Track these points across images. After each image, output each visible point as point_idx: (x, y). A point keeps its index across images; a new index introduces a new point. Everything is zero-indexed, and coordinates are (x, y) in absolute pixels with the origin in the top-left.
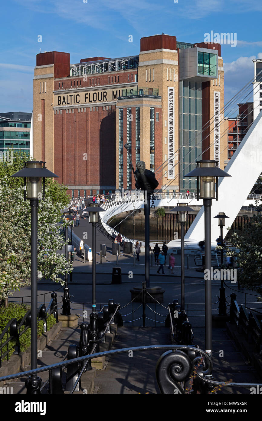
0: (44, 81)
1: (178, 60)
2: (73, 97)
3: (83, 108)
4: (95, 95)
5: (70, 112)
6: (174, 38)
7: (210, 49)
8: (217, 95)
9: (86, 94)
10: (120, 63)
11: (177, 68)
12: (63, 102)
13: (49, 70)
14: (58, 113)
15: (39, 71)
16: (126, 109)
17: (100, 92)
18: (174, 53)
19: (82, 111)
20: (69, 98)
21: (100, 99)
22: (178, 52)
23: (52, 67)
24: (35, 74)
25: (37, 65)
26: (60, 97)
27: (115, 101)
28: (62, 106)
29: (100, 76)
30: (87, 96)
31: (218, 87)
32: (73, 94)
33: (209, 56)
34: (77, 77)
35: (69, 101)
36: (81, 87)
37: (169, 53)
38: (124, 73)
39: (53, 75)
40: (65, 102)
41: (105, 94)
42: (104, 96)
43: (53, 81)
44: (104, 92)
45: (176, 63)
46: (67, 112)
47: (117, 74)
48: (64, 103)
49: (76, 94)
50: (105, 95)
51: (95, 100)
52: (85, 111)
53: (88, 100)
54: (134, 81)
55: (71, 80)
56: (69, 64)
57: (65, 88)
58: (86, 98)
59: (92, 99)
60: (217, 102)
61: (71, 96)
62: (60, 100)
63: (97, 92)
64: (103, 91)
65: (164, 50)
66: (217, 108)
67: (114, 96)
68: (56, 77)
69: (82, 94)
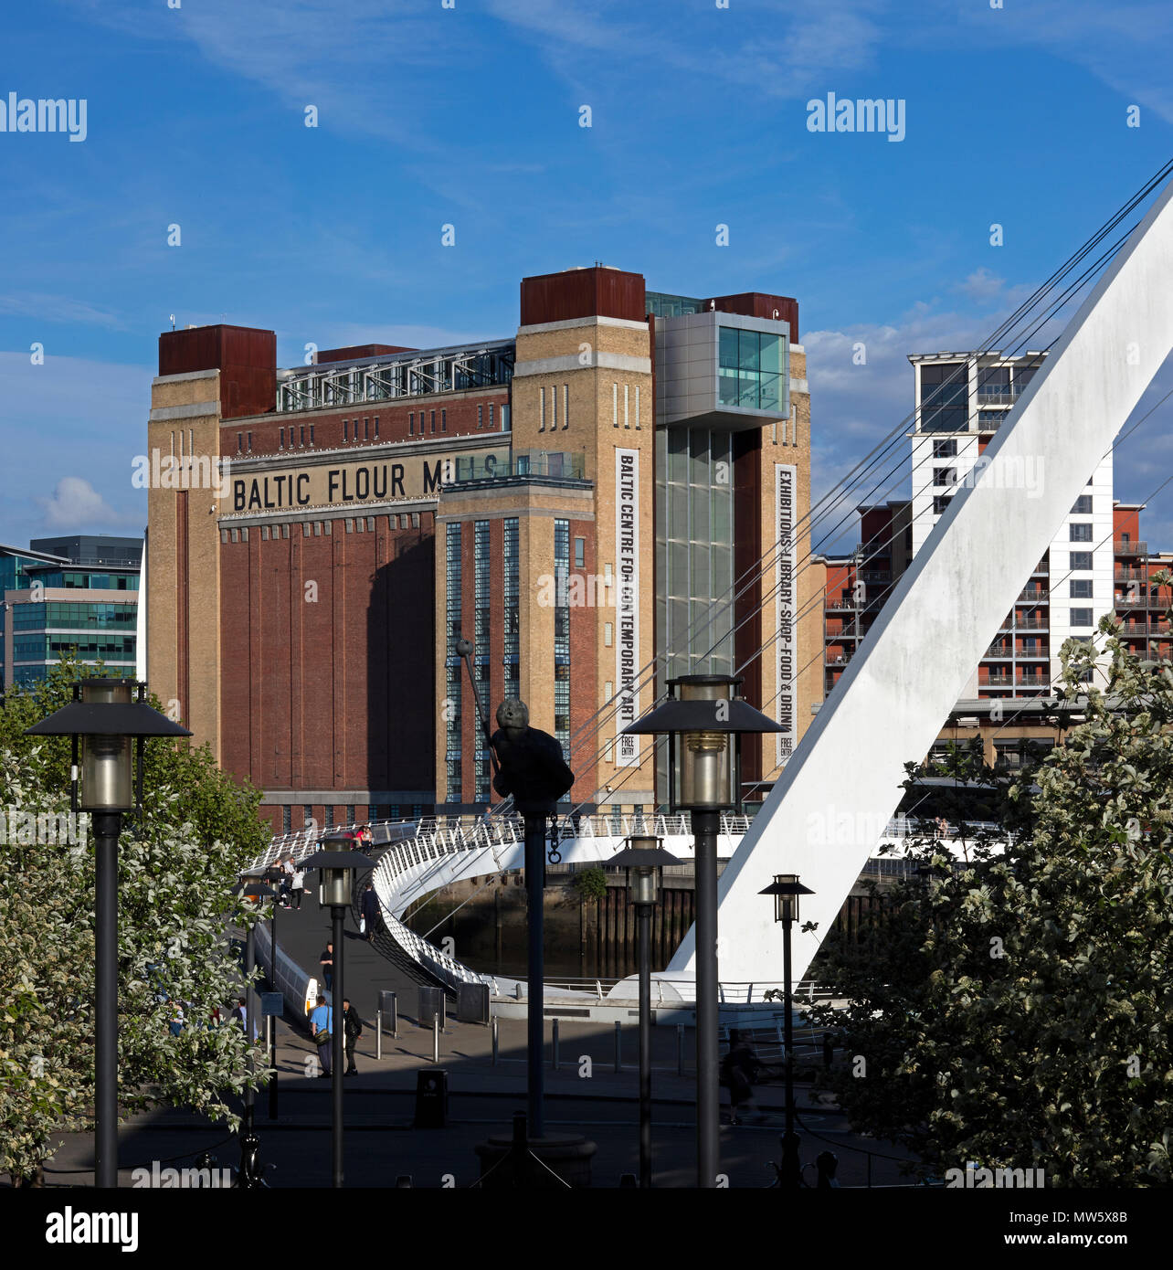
0: (187, 427)
1: (652, 356)
2: (285, 484)
3: (323, 522)
4: (363, 475)
5: (277, 535)
6: (638, 280)
7: (761, 319)
8: (787, 478)
9: (332, 473)
10: (448, 364)
11: (649, 382)
12: (253, 500)
13: (204, 390)
14: (236, 538)
15: (167, 393)
16: (470, 525)
17: (380, 464)
18: (637, 332)
19: (319, 531)
20: (273, 486)
21: (380, 490)
22: (652, 328)
23: (213, 379)
24: (155, 401)
25: (163, 372)
26: (241, 483)
27: (434, 498)
28: (247, 514)
29: (377, 411)
30: (337, 479)
31: (788, 451)
32: (286, 473)
33: (760, 340)
34: (302, 415)
35: (273, 499)
36: (316, 449)
37: (618, 330)
38: (465, 400)
39: (218, 408)
40: (258, 500)
41: (398, 472)
42: (395, 480)
43: (216, 427)
44: (394, 467)
45: (645, 365)
46: (267, 536)
47: (439, 405)
48: (255, 505)
49: (295, 473)
50: (398, 474)
51: (363, 492)
52: (329, 531)
53: (337, 494)
54: (497, 430)
55: (278, 423)
56: (272, 369)
57: (257, 452)
58: (332, 486)
59: (351, 491)
60: (786, 502)
61: (280, 479)
62: (242, 495)
63: (369, 465)
64: (390, 463)
65: (601, 320)
66: (785, 524)
67: (431, 479)
68: (226, 414)
69: (319, 474)
